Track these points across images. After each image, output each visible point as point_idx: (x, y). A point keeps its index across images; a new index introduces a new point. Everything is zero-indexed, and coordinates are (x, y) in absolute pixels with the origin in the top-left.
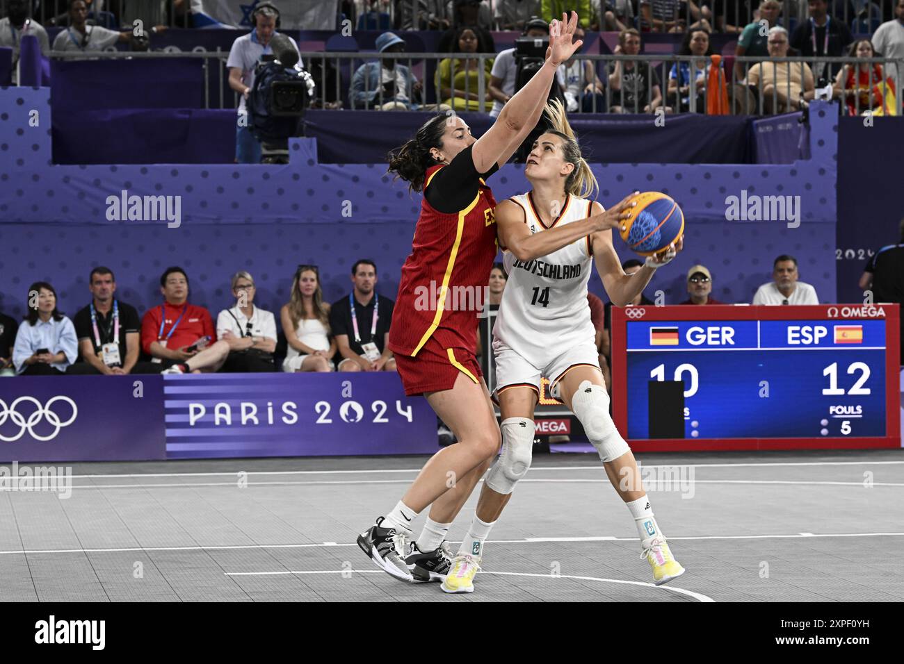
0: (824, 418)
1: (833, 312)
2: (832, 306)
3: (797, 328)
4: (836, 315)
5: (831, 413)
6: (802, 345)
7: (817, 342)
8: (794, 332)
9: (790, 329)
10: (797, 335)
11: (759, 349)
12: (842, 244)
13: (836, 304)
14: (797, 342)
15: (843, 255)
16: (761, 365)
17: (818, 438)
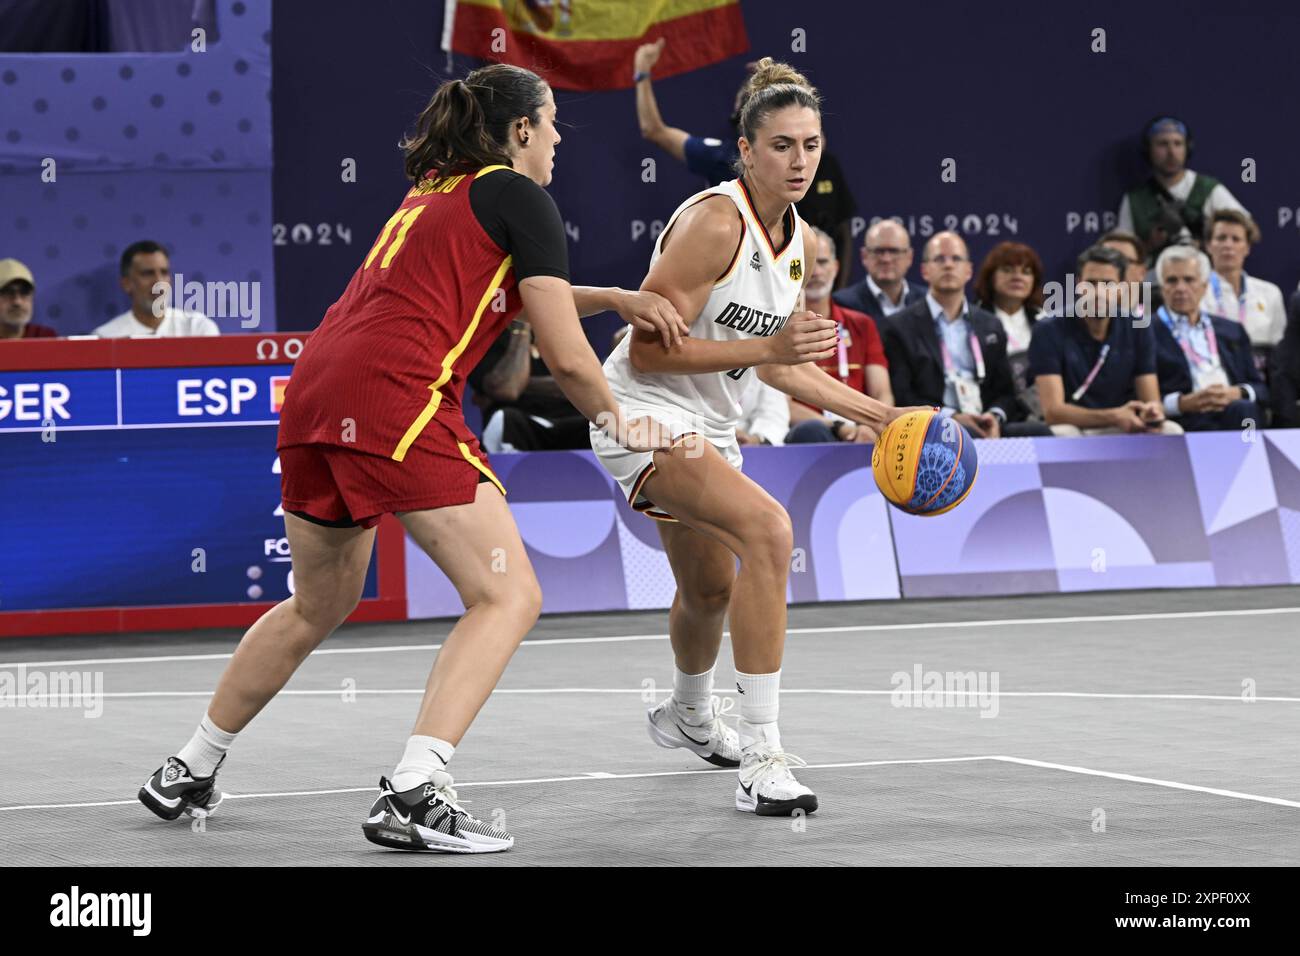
0: (253, 564)
1: (267, 349)
2: (264, 338)
3: (197, 383)
4: (273, 356)
5: (267, 552)
6: (206, 417)
7: (236, 410)
8: (189, 391)
9: (183, 385)
10: (197, 397)
11: (120, 426)
12: (286, 215)
13: (274, 333)
14: (197, 411)
15: (288, 236)
16: (125, 460)
17: (241, 604)
